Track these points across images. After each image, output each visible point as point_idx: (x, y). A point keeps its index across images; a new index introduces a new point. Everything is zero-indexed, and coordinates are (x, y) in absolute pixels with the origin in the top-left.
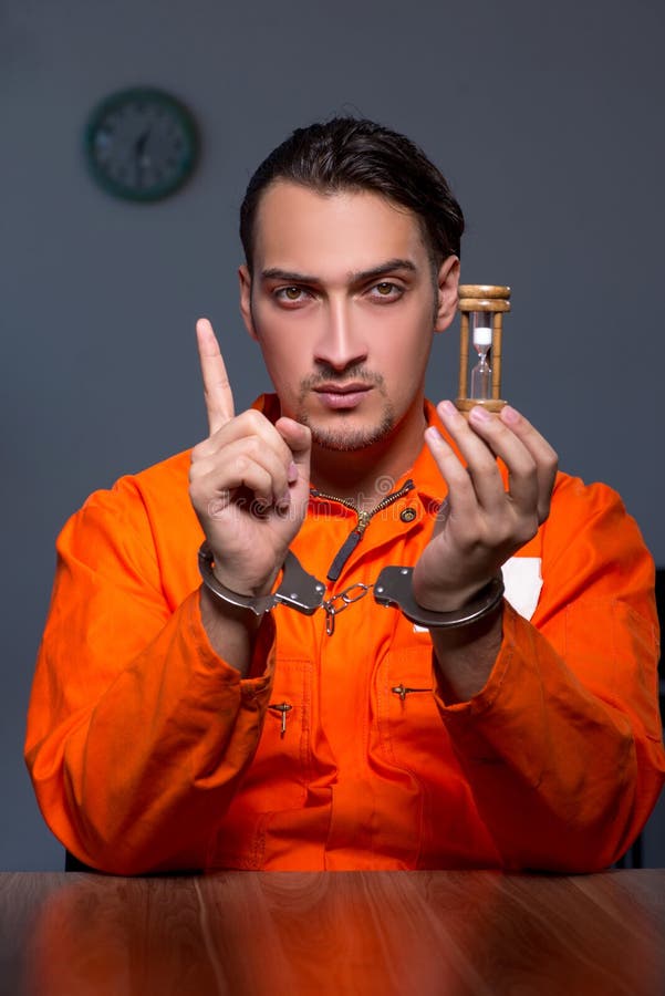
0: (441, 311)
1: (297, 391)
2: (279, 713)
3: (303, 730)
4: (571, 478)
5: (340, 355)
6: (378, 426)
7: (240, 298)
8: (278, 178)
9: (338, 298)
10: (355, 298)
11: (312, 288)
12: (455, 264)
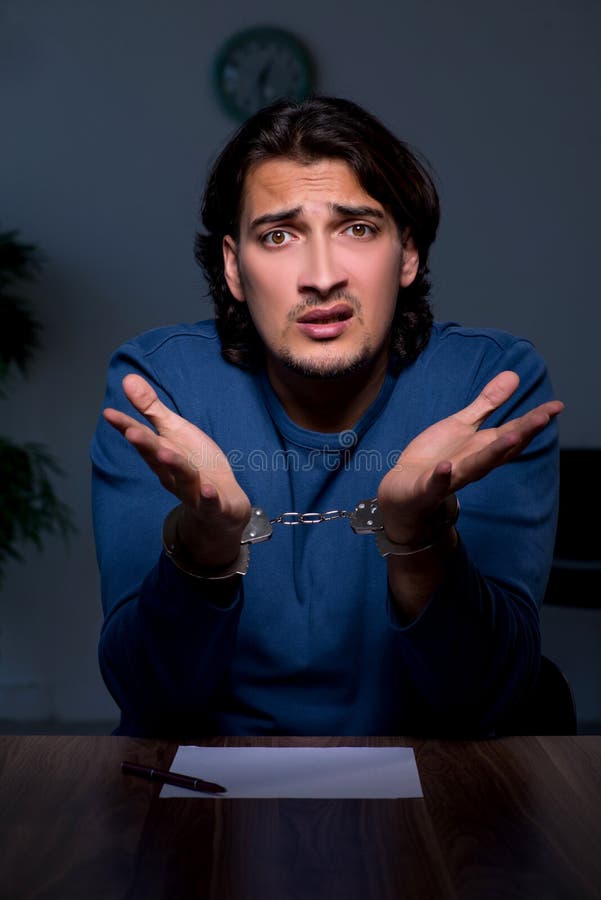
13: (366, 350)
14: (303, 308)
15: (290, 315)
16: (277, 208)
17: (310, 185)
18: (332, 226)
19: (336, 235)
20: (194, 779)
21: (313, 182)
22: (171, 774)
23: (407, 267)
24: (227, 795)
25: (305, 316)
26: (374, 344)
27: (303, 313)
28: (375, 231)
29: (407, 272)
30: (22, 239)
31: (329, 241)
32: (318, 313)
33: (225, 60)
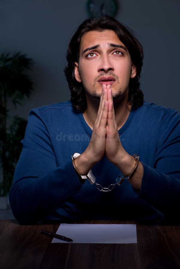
13: (120, 92)
14: (99, 77)
15: (95, 79)
16: (91, 46)
17: (103, 38)
18: (109, 52)
19: (110, 55)
20: (63, 237)
21: (103, 37)
22: (56, 234)
23: (133, 72)
24: (73, 242)
25: (100, 79)
26: (122, 91)
27: (99, 78)
28: (123, 54)
29: (133, 73)
30: (28, 57)
31: (108, 57)
32: (104, 78)
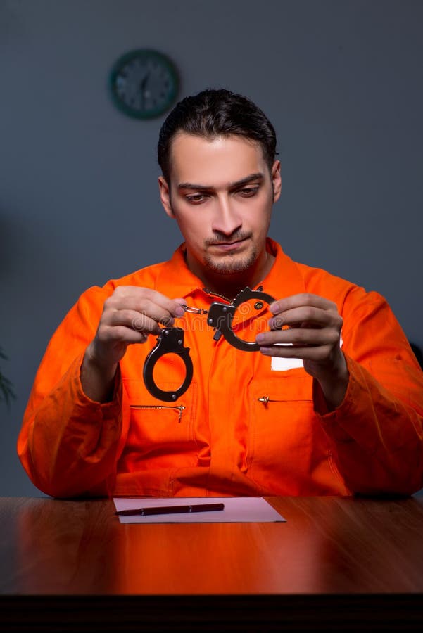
0: (275, 191)
1: (202, 245)
2: (178, 410)
3: (191, 418)
4: (358, 287)
5: (228, 227)
6: (249, 258)
7: (160, 195)
8: (181, 131)
9: (223, 196)
10: (232, 194)
11: (207, 193)
12: (279, 164)
33: (116, 73)
